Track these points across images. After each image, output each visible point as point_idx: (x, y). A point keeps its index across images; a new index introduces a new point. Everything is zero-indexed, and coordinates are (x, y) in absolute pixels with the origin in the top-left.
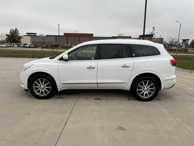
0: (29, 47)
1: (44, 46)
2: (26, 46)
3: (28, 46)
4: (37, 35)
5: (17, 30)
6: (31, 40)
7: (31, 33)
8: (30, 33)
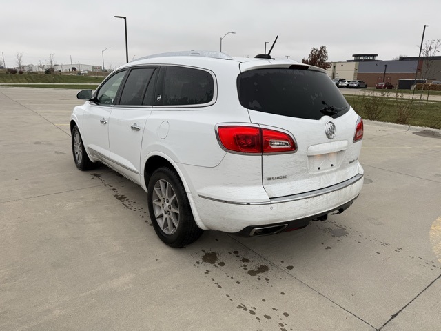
0: (348, 87)
1: (380, 84)
2: (341, 84)
3: (345, 84)
4: (376, 58)
5: (324, 51)
6: (357, 71)
7: (364, 55)
8: (360, 56)
